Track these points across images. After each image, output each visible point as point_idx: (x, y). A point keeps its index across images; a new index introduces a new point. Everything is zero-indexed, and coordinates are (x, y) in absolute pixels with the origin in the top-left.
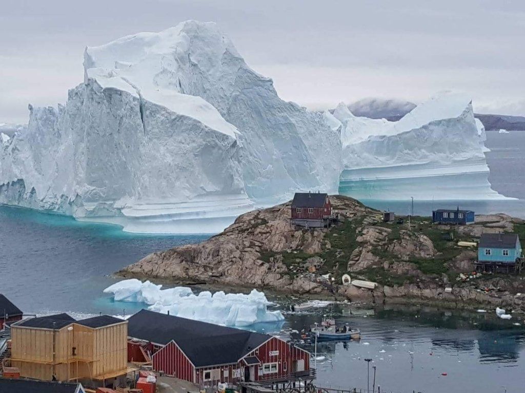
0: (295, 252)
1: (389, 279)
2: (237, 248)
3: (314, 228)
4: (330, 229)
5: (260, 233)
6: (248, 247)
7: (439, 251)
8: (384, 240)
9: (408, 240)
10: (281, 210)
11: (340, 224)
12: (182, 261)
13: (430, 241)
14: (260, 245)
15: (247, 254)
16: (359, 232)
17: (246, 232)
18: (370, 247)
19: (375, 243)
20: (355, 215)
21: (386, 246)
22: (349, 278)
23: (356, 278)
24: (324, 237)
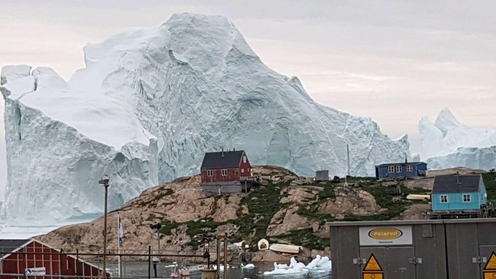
0: (204, 221)
1: (319, 241)
2: (134, 222)
3: (229, 193)
4: (248, 194)
5: (163, 204)
6: (147, 220)
7: (383, 207)
8: (315, 199)
9: (344, 197)
10: (191, 178)
11: (262, 187)
12: (65, 242)
13: (372, 197)
14: (162, 216)
15: (143, 227)
16: (285, 193)
17: (147, 205)
18: (297, 208)
19: (303, 203)
20: (281, 179)
21: (317, 206)
22: (267, 242)
23: (276, 242)
24: (241, 201)
